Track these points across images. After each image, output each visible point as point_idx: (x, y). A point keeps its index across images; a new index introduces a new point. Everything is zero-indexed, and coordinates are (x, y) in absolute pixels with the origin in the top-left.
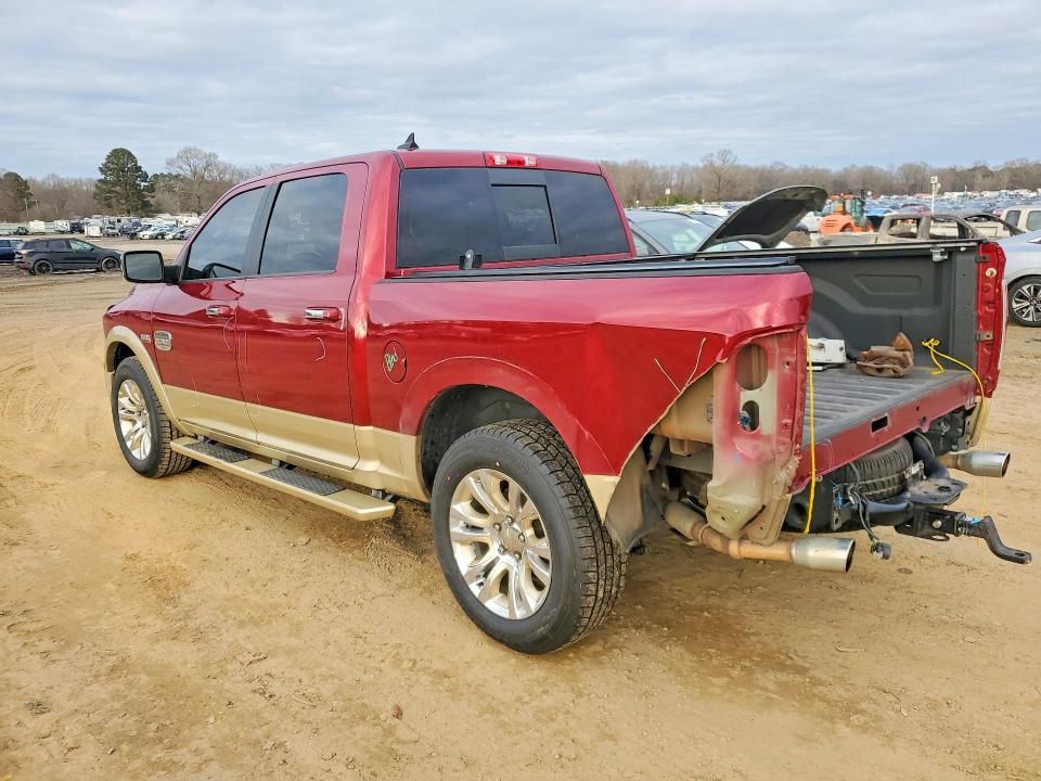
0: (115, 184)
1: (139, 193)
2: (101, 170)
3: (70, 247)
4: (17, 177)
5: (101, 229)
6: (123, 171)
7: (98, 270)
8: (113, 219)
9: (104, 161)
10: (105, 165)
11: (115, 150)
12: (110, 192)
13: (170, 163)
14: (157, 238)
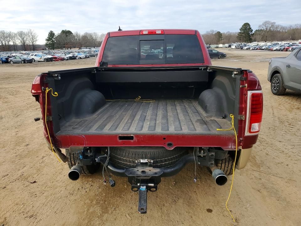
0: (243, 33)
1: (249, 36)
2: (240, 29)
3: (212, 52)
4: (220, 32)
5: (236, 46)
6: (246, 29)
7: (219, 58)
8: (240, 43)
9: (241, 27)
10: (241, 28)
11: (245, 24)
12: (241, 36)
13: (260, 26)
14: (248, 49)
